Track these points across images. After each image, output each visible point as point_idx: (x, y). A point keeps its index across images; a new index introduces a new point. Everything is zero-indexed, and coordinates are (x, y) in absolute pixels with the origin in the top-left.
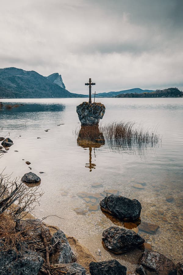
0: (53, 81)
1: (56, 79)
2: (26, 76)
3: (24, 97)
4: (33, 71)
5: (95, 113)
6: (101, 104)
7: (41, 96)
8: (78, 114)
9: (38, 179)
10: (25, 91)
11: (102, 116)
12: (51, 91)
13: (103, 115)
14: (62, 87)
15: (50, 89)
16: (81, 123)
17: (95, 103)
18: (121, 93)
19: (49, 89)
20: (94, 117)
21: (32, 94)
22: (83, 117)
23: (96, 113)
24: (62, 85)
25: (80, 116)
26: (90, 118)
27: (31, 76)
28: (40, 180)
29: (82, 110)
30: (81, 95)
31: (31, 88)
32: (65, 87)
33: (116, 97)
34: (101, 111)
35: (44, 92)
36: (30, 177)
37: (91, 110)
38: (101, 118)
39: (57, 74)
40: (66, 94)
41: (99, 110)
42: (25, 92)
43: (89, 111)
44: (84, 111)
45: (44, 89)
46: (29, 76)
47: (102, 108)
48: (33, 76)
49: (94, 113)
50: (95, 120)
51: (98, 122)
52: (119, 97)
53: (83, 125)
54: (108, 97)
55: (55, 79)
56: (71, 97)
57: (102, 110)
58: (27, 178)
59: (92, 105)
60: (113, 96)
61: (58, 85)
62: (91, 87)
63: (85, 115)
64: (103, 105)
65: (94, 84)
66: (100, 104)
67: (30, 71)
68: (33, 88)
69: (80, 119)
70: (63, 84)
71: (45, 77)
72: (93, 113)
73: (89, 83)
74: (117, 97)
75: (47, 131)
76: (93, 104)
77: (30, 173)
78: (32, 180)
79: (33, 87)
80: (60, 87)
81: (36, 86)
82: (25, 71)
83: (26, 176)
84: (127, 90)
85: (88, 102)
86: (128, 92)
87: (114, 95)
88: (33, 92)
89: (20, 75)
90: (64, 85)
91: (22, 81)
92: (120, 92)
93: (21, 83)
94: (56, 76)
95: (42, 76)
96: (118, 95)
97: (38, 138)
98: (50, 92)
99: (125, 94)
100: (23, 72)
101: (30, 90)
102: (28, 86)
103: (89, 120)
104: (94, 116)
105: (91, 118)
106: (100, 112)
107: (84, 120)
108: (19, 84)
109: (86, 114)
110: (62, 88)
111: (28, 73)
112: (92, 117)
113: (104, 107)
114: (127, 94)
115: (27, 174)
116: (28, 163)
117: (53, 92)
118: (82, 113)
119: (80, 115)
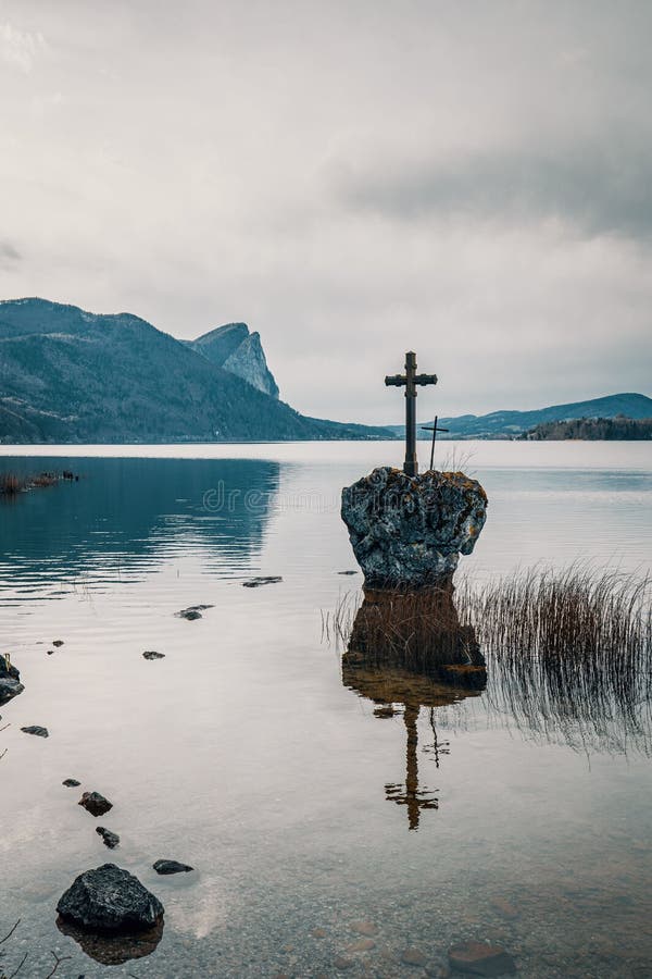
0: (223, 363)
1: (232, 350)
2: (92, 336)
3: (80, 437)
4: (127, 315)
5: (435, 523)
6: (465, 479)
7: (161, 431)
8: (351, 529)
9: (148, 909)
10: (84, 408)
11: (472, 541)
12: (212, 409)
13: (476, 534)
14: (262, 389)
15: (203, 401)
16: (365, 573)
17: (433, 475)
18: (551, 418)
19: (199, 399)
20: (429, 547)
21: (118, 422)
22: (376, 546)
23: (442, 524)
24: (264, 378)
25: (361, 536)
26: (412, 550)
27: (118, 339)
28: (160, 916)
29: (370, 508)
30: (352, 426)
31: (114, 394)
32: (274, 389)
33: (524, 437)
34: (466, 514)
35: (174, 412)
36: (108, 896)
37: (417, 510)
38: (467, 550)
39: (242, 327)
40: (281, 424)
41: (453, 511)
42: (87, 413)
43: (407, 516)
44: (381, 513)
45: (179, 397)
46: (108, 339)
47: (469, 500)
48: (126, 339)
49: (429, 522)
50: (437, 559)
51: (449, 572)
52: (539, 439)
53: (374, 584)
54: (485, 437)
55: (229, 353)
56: (303, 437)
57: (469, 510)
58: (87, 899)
59: (419, 482)
60: (510, 431)
61: (243, 381)
62: (415, 395)
63: (383, 532)
64: (475, 483)
65: (432, 380)
66: (460, 477)
67: (112, 317)
68: (126, 395)
69: (361, 555)
70: (268, 376)
71: (180, 344)
72: (424, 524)
73: (403, 373)
74: (532, 438)
75: (192, 615)
76: (425, 478)
77: (108, 867)
78: (113, 914)
79: (125, 387)
80: (252, 389)
81: (136, 384)
82: (90, 314)
83: (85, 891)
84: (577, 404)
85: (402, 468)
86: (586, 414)
87: (516, 428)
88: (122, 414)
89: (65, 331)
90: (272, 378)
91: (74, 361)
92: (546, 411)
93: (71, 372)
94: (237, 336)
95: (168, 338)
96: (534, 427)
97: (148, 655)
98: (205, 412)
99: (568, 420)
100: (81, 319)
101: (111, 405)
102: (100, 387)
103: (403, 561)
104: (429, 538)
105: (415, 547)
106: (461, 520)
107: (378, 557)
108: (59, 373)
109: (389, 527)
110: (267, 395)
111: (105, 323)
112: (420, 542)
113: (481, 495)
114: (579, 423)
115: (91, 875)
116: (96, 805)
117: (219, 412)
118: (367, 523)
119: (357, 535)
